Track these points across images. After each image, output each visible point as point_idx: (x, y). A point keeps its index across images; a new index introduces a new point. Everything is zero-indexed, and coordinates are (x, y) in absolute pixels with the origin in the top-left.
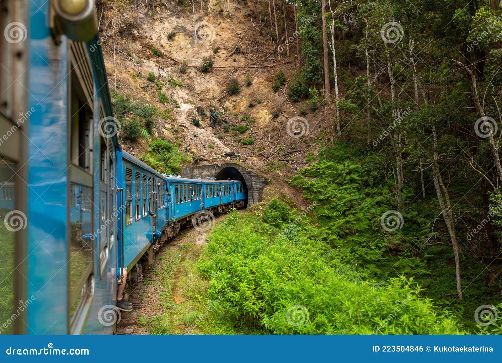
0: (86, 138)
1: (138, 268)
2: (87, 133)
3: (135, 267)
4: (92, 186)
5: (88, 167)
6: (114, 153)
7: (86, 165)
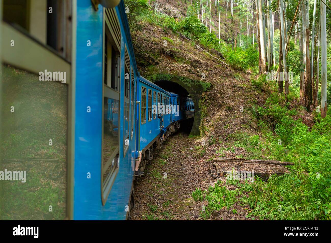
0: (116, 69)
1: (150, 151)
2: (116, 66)
3: (147, 150)
4: (119, 100)
5: (117, 88)
6: (135, 79)
7: (116, 86)
